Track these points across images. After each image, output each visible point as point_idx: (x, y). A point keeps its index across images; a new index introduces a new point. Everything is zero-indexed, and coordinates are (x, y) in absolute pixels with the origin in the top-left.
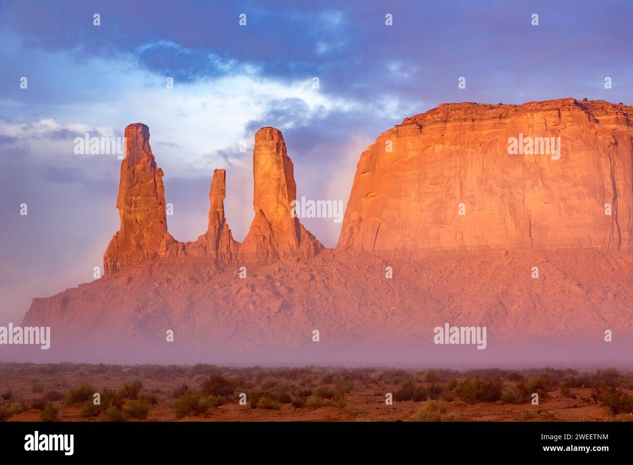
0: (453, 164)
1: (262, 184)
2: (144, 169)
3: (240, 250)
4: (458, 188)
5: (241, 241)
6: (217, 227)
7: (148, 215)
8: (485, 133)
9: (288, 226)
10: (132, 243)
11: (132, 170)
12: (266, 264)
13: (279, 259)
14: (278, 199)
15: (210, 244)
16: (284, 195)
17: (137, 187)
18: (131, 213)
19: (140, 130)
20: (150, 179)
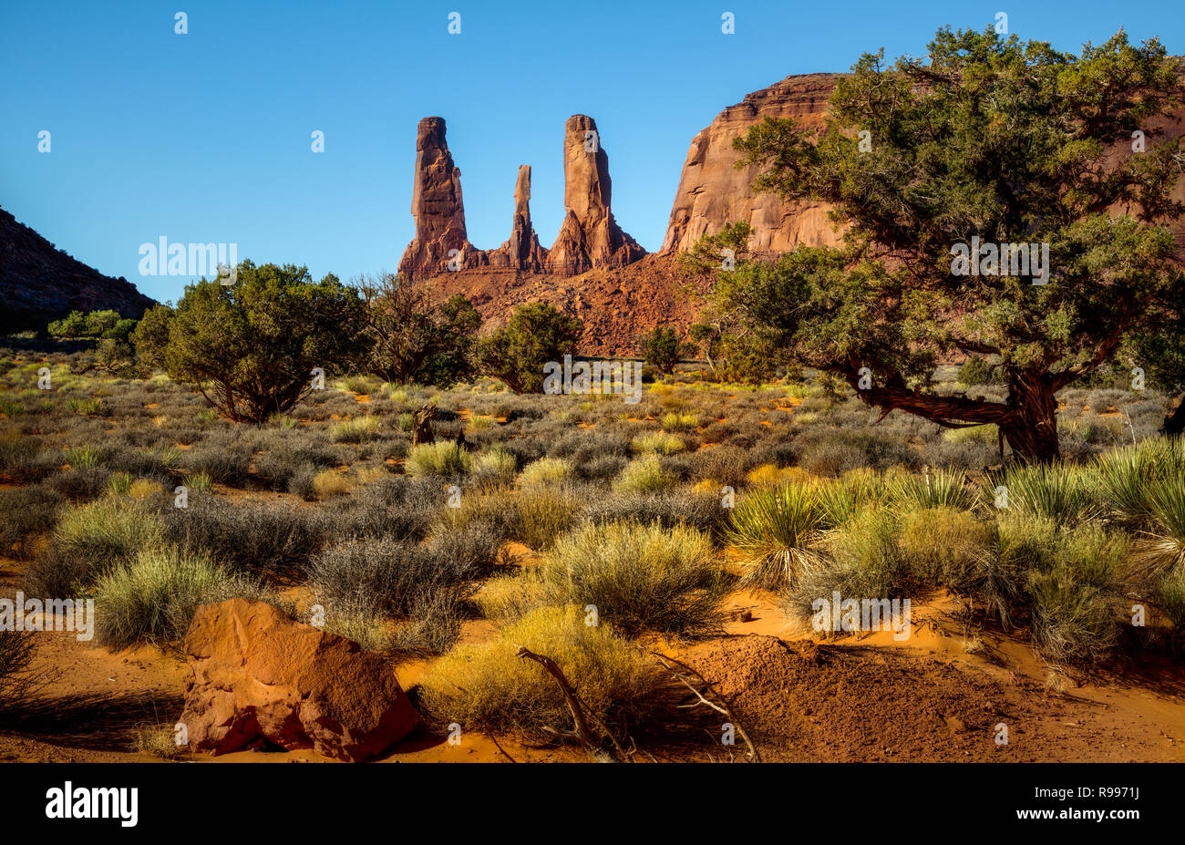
1: (573, 181)
2: (439, 170)
3: (548, 258)
5: (549, 248)
6: (522, 232)
7: (444, 222)
9: (601, 229)
10: (426, 254)
11: (425, 171)
12: (576, 273)
13: (591, 267)
14: (589, 198)
15: (514, 252)
16: (597, 194)
17: (431, 190)
18: (425, 220)
19: (434, 124)
20: (445, 181)
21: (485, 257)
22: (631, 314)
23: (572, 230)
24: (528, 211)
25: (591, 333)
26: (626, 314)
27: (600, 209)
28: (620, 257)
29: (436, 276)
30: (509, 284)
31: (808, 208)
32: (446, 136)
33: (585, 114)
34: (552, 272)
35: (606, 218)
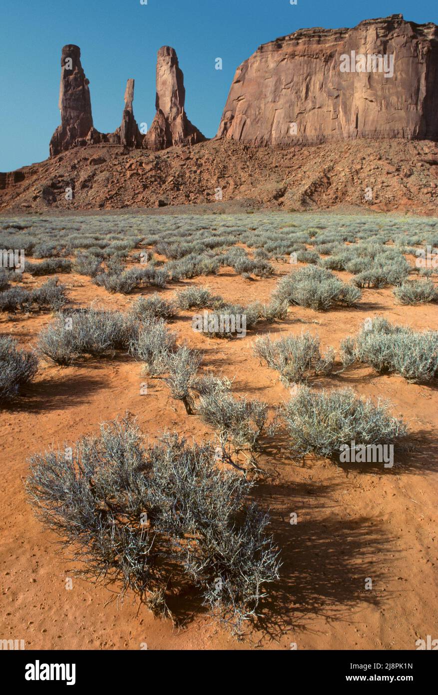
1: (161, 90)
2: (75, 79)
3: (144, 140)
4: (304, 91)
6: (128, 122)
8: (327, 45)
9: (179, 120)
10: (67, 133)
11: (66, 80)
12: (163, 149)
13: (172, 145)
14: (171, 100)
15: (122, 134)
16: (176, 98)
17: (70, 92)
18: (66, 112)
19: (72, 48)
20: (79, 87)
21: (105, 136)
22: (198, 172)
23: (160, 121)
24: (132, 108)
25: (172, 182)
26: (195, 172)
27: (178, 109)
28: (190, 139)
29: (73, 148)
30: (119, 153)
31: (314, 108)
32: (80, 58)
33: (170, 46)
34: (147, 148)
35: (182, 114)
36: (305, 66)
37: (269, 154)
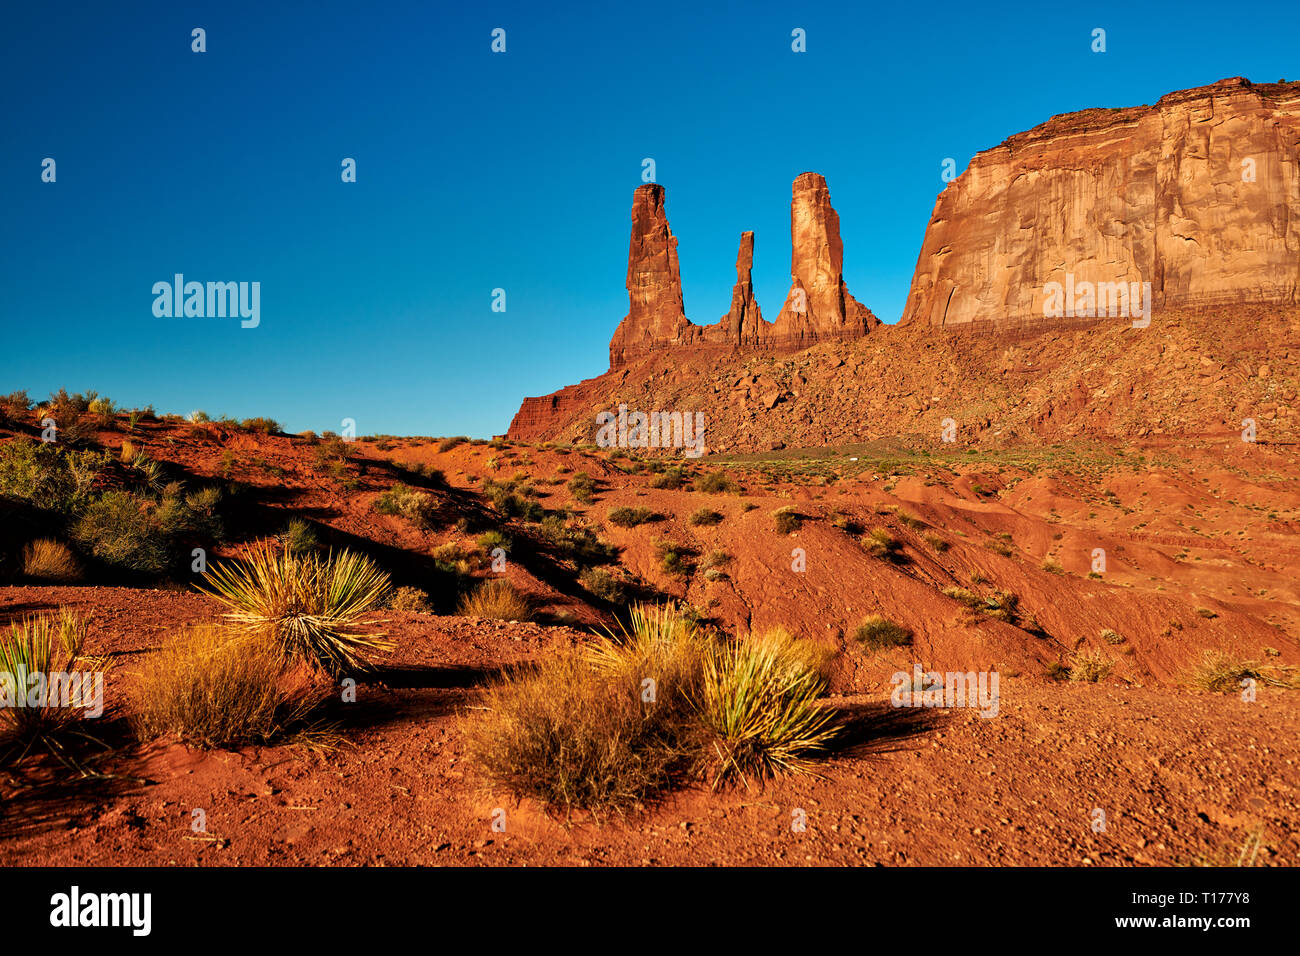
0: (1053, 196)
1: (801, 247)
2: (655, 239)
3: (770, 332)
4: (1060, 229)
5: (772, 321)
6: (741, 304)
7: (660, 295)
8: (1100, 146)
9: (831, 298)
10: (639, 329)
11: (640, 241)
13: (819, 341)
14: (818, 264)
15: (732, 327)
16: (826, 259)
17: (646, 261)
18: (639, 293)
19: (650, 192)
20: (661, 251)
21: (702, 332)
22: (856, 388)
26: (849, 389)
27: (829, 276)
28: (851, 329)
29: (647, 354)
30: (724, 360)
31: (1082, 260)
34: (774, 348)
35: (836, 285)
36: (1060, 185)
37: (995, 348)
